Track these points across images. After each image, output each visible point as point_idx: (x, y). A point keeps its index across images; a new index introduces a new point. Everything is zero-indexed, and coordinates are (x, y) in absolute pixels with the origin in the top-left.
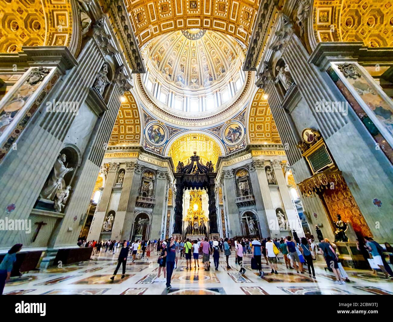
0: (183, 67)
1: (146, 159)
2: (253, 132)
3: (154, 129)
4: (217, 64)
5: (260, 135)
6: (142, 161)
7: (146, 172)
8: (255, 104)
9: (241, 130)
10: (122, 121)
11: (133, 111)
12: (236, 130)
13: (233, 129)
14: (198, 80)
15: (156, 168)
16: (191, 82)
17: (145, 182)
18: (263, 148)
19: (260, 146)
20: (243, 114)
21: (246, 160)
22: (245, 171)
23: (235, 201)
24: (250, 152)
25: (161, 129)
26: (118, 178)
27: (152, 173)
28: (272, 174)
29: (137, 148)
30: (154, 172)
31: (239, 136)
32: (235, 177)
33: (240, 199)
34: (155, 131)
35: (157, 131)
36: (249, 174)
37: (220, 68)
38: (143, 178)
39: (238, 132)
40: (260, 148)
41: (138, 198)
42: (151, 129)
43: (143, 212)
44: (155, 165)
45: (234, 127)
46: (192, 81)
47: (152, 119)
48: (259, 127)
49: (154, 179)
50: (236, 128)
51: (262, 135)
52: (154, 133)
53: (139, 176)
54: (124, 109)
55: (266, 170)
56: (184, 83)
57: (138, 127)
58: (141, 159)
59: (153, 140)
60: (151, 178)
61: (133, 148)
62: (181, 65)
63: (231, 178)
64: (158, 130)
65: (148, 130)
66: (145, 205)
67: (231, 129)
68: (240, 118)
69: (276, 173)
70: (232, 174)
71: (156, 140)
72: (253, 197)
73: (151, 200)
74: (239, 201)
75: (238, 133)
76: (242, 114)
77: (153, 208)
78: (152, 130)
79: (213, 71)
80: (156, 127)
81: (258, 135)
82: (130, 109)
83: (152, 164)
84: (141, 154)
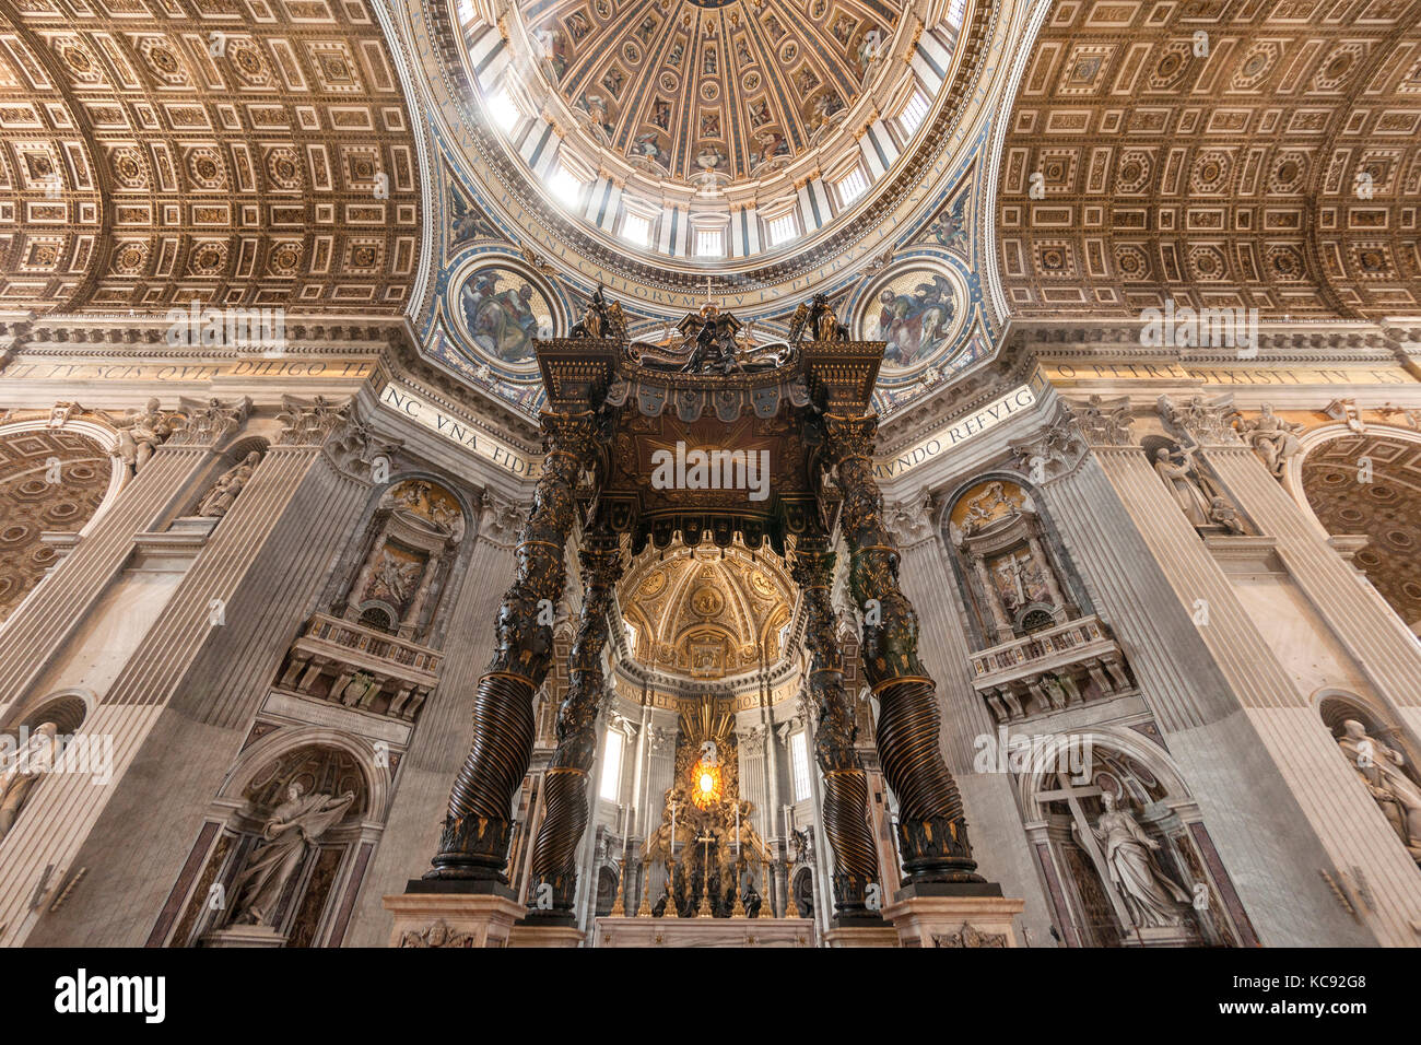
0: (667, 112)
1: (427, 415)
2: (1025, 281)
3: (499, 288)
4: (804, 94)
5: (1063, 295)
6: (398, 416)
7: (413, 484)
8: (1025, 123)
9: (951, 291)
10: (326, 213)
11: (385, 151)
12: (920, 300)
13: (904, 298)
14: (726, 157)
15: (479, 479)
16: (696, 167)
17: (392, 543)
18: (1097, 347)
19: (1080, 335)
20: (959, 208)
21: (1004, 424)
22: (1009, 486)
23: (970, 674)
24: (1022, 377)
25: (537, 297)
26: (211, 485)
27: (456, 503)
28: (1202, 477)
29: (373, 334)
30: (468, 497)
31: (942, 322)
32: (946, 533)
33: (1006, 660)
34: (504, 299)
35: (516, 302)
36: (1038, 499)
37: (818, 105)
38: (382, 517)
39: (936, 304)
40: (1081, 346)
41: (305, 629)
42: (483, 281)
43: (326, 738)
44: (479, 459)
45: (907, 287)
46: (702, 161)
47: (492, 232)
48: (1054, 259)
49: (456, 538)
50: (923, 286)
51: (1076, 295)
52: (496, 306)
53: (359, 497)
54: (343, 136)
55: (1153, 459)
56: (667, 165)
57: (405, 247)
58: (393, 404)
59: (487, 341)
60: (438, 529)
61: (355, 333)
62: (658, 103)
63: (921, 544)
64: (524, 296)
65: (469, 281)
66: (358, 689)
67: (893, 299)
68: (938, 231)
69: (1223, 468)
70: (926, 521)
71: (507, 343)
72: (1108, 632)
73: (407, 657)
74: (1003, 677)
75: (935, 313)
76: (949, 209)
77: (415, 720)
78: (487, 290)
79: (790, 119)
80: (509, 283)
81: (1051, 294)
82: (370, 138)
83: (457, 447)
84: (398, 379)
